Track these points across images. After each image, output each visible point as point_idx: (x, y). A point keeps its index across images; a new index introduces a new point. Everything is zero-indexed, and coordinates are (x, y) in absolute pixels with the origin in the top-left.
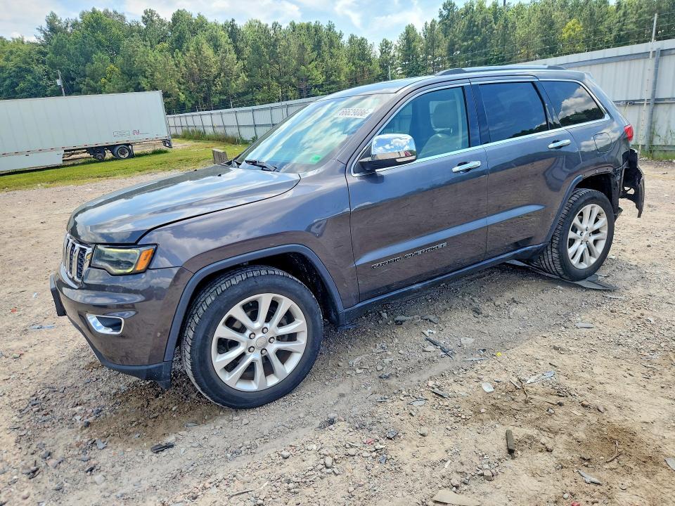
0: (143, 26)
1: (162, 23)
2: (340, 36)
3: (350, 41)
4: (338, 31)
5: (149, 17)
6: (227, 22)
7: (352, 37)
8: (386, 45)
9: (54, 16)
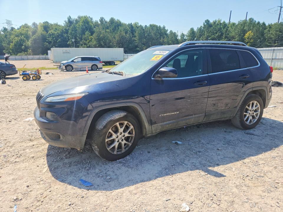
0: (99, 23)
1: (106, 22)
2: (167, 30)
3: (170, 32)
4: (166, 29)
5: (102, 20)
6: (129, 23)
7: (171, 31)
8: (183, 35)
9: (70, 17)
